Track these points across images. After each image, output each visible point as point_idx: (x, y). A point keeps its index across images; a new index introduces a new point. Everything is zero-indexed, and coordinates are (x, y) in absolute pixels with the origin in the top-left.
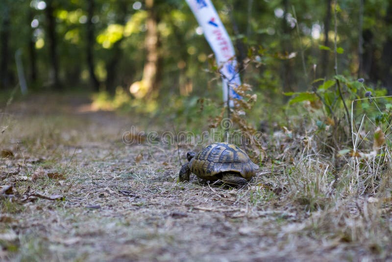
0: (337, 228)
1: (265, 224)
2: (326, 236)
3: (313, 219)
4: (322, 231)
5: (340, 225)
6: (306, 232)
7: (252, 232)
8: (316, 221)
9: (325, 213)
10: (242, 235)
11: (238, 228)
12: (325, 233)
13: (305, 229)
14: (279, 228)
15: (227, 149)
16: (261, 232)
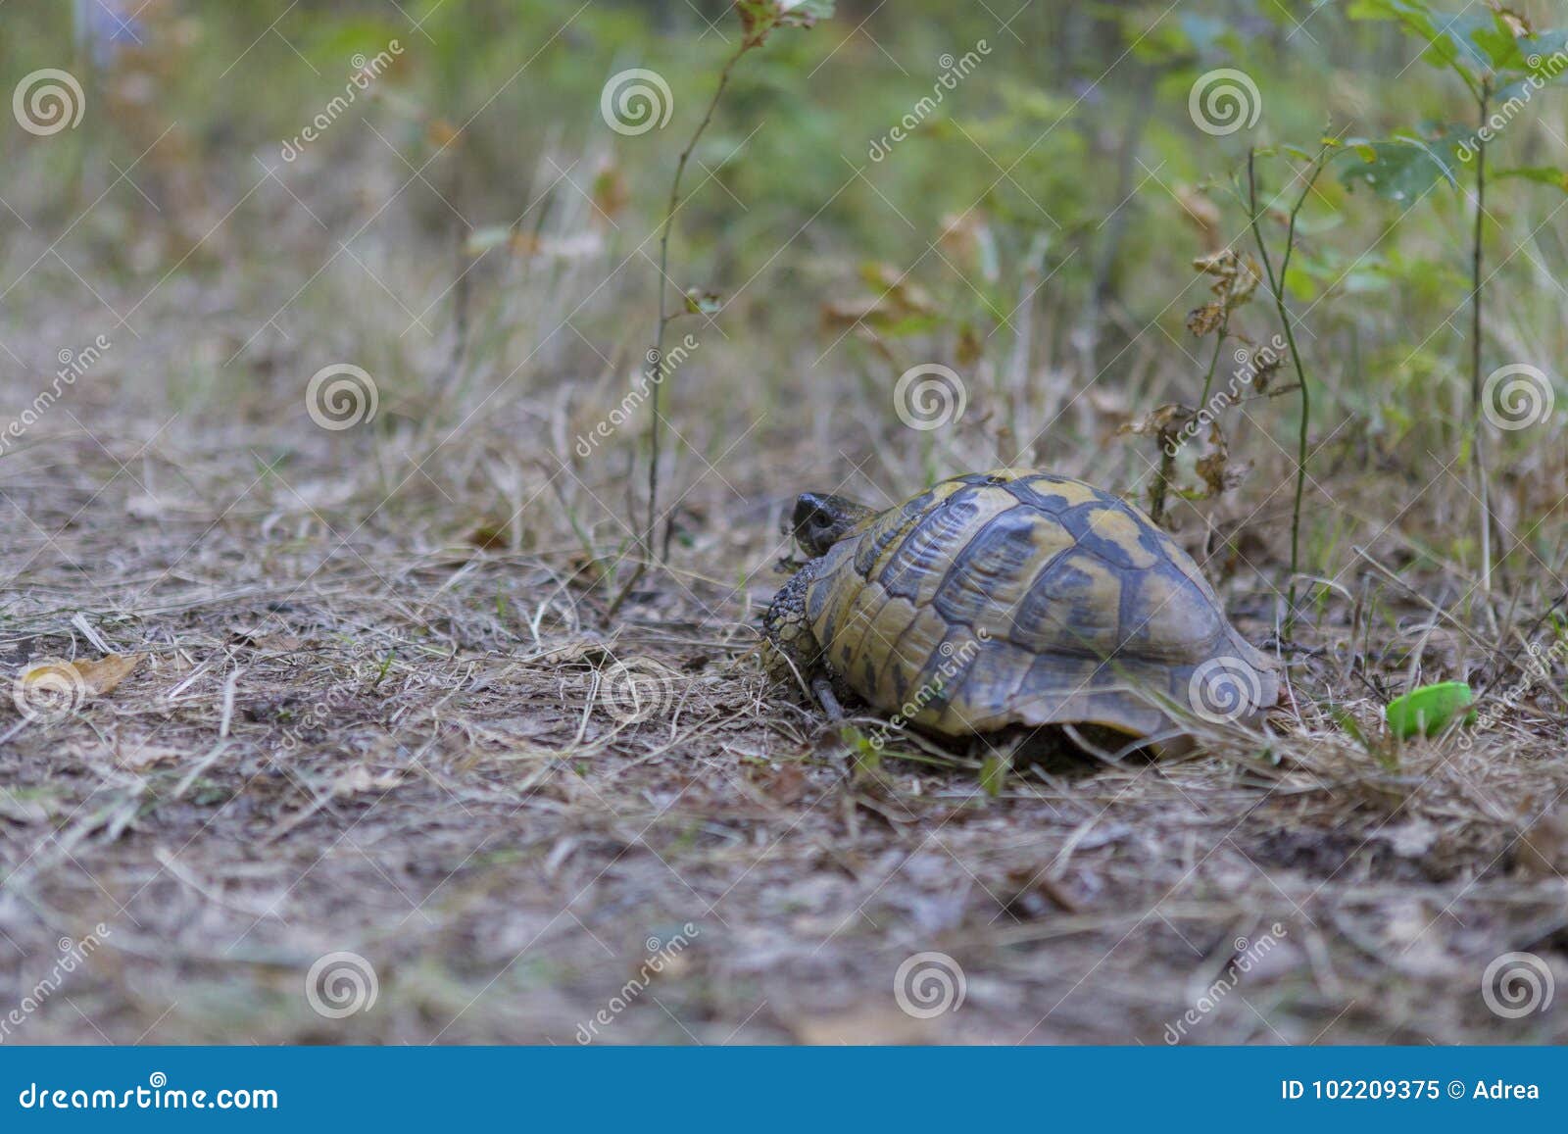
0: (463, 497)
1: (218, 482)
2: (425, 524)
3: (380, 468)
4: (412, 508)
5: (474, 486)
6: (357, 512)
7: (170, 512)
8: (391, 474)
9: (423, 446)
10: (138, 521)
11: (123, 498)
12: (422, 513)
13: (353, 501)
14: (265, 500)
15: (1077, 550)
16: (204, 511)
